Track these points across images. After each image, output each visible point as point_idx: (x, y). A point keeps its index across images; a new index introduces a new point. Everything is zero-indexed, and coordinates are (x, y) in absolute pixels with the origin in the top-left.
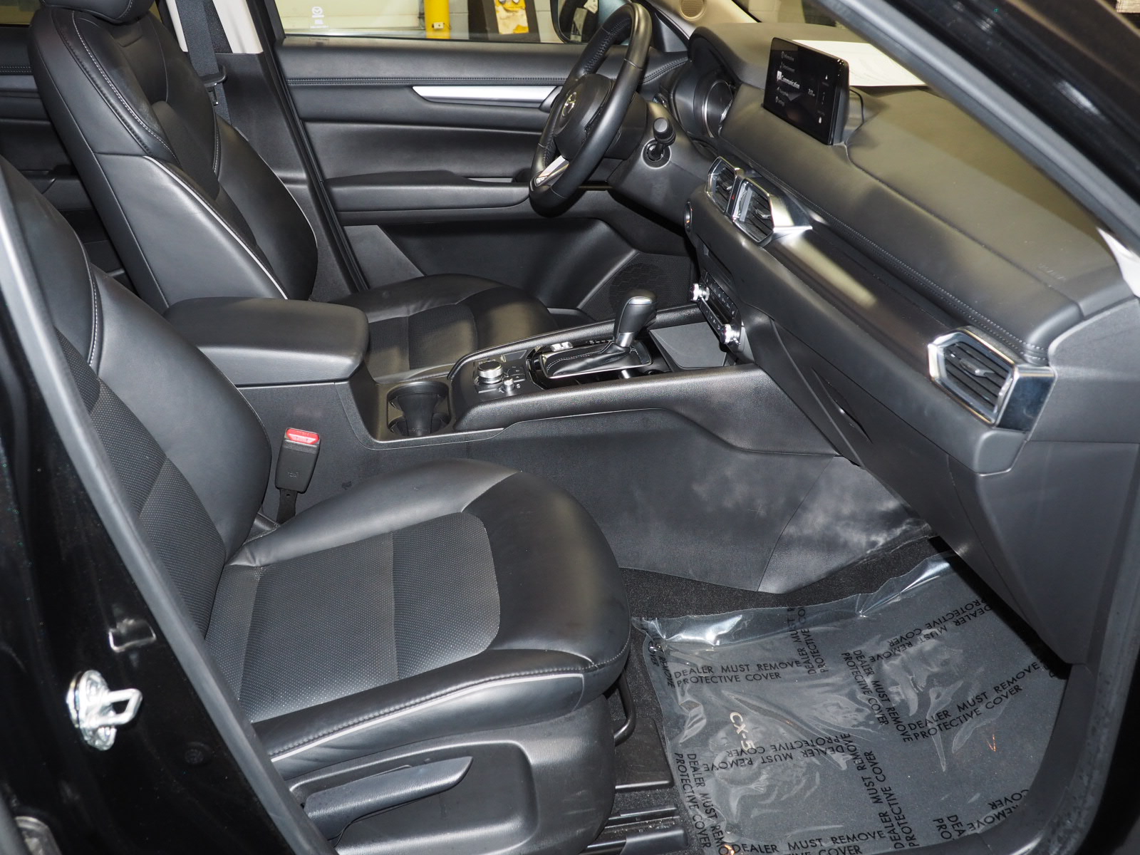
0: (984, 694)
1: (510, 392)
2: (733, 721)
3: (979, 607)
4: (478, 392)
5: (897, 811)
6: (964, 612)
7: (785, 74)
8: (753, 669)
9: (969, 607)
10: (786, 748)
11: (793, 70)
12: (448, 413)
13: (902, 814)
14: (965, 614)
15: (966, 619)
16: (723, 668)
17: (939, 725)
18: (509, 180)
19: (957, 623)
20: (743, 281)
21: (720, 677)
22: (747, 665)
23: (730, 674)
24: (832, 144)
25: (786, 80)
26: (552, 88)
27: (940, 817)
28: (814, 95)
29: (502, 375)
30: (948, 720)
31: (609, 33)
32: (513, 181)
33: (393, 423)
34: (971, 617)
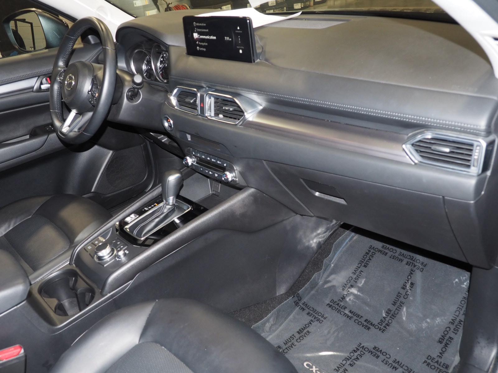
0: (399, 293)
1: (123, 259)
2: (308, 368)
3: (369, 255)
4: (103, 266)
5: (406, 368)
6: (364, 260)
7: (200, 33)
8: (297, 336)
9: (365, 257)
10: (341, 367)
11: (207, 30)
12: (88, 286)
13: (409, 369)
14: (365, 261)
15: (367, 262)
16: (284, 343)
17: (391, 317)
18: (28, 137)
19: (365, 266)
20: (236, 147)
21: (286, 348)
22: (293, 335)
23: (290, 344)
24: (254, 62)
25: (202, 37)
26: (36, 78)
27: (424, 361)
28: (230, 39)
29: (113, 251)
30: (392, 312)
31: (72, 38)
32: (30, 137)
33: (55, 309)
34: (369, 261)
